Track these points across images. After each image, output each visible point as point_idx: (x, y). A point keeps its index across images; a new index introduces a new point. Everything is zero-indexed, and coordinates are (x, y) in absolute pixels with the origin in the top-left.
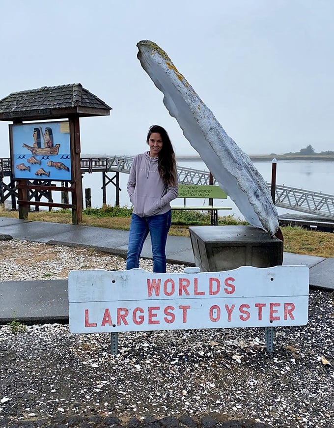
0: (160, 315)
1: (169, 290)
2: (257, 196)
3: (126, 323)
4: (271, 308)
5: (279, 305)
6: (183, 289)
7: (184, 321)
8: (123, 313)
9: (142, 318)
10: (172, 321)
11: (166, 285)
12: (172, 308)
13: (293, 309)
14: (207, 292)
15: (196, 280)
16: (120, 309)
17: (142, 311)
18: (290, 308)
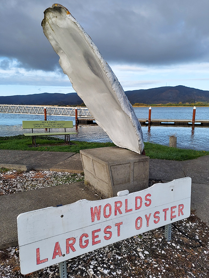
0: (101, 236)
1: (107, 213)
3: (73, 250)
4: (172, 210)
5: (176, 207)
6: (117, 209)
7: (119, 235)
8: (71, 242)
9: (87, 242)
10: (109, 238)
11: (105, 209)
12: (110, 227)
13: (183, 208)
14: (134, 208)
15: (126, 200)
16: (69, 239)
17: (87, 236)
18: (181, 207)
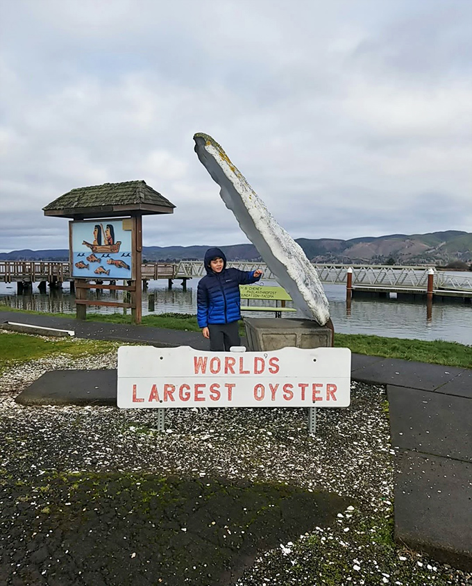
0: (206, 393)
1: (215, 368)
2: (307, 285)
3: (172, 399)
4: (314, 388)
5: (321, 385)
6: (228, 367)
7: (230, 399)
8: (170, 389)
9: (188, 394)
10: (217, 399)
11: (213, 363)
12: (218, 386)
13: (335, 390)
14: (252, 371)
15: (241, 359)
16: (167, 386)
17: (188, 388)
18: (332, 389)
